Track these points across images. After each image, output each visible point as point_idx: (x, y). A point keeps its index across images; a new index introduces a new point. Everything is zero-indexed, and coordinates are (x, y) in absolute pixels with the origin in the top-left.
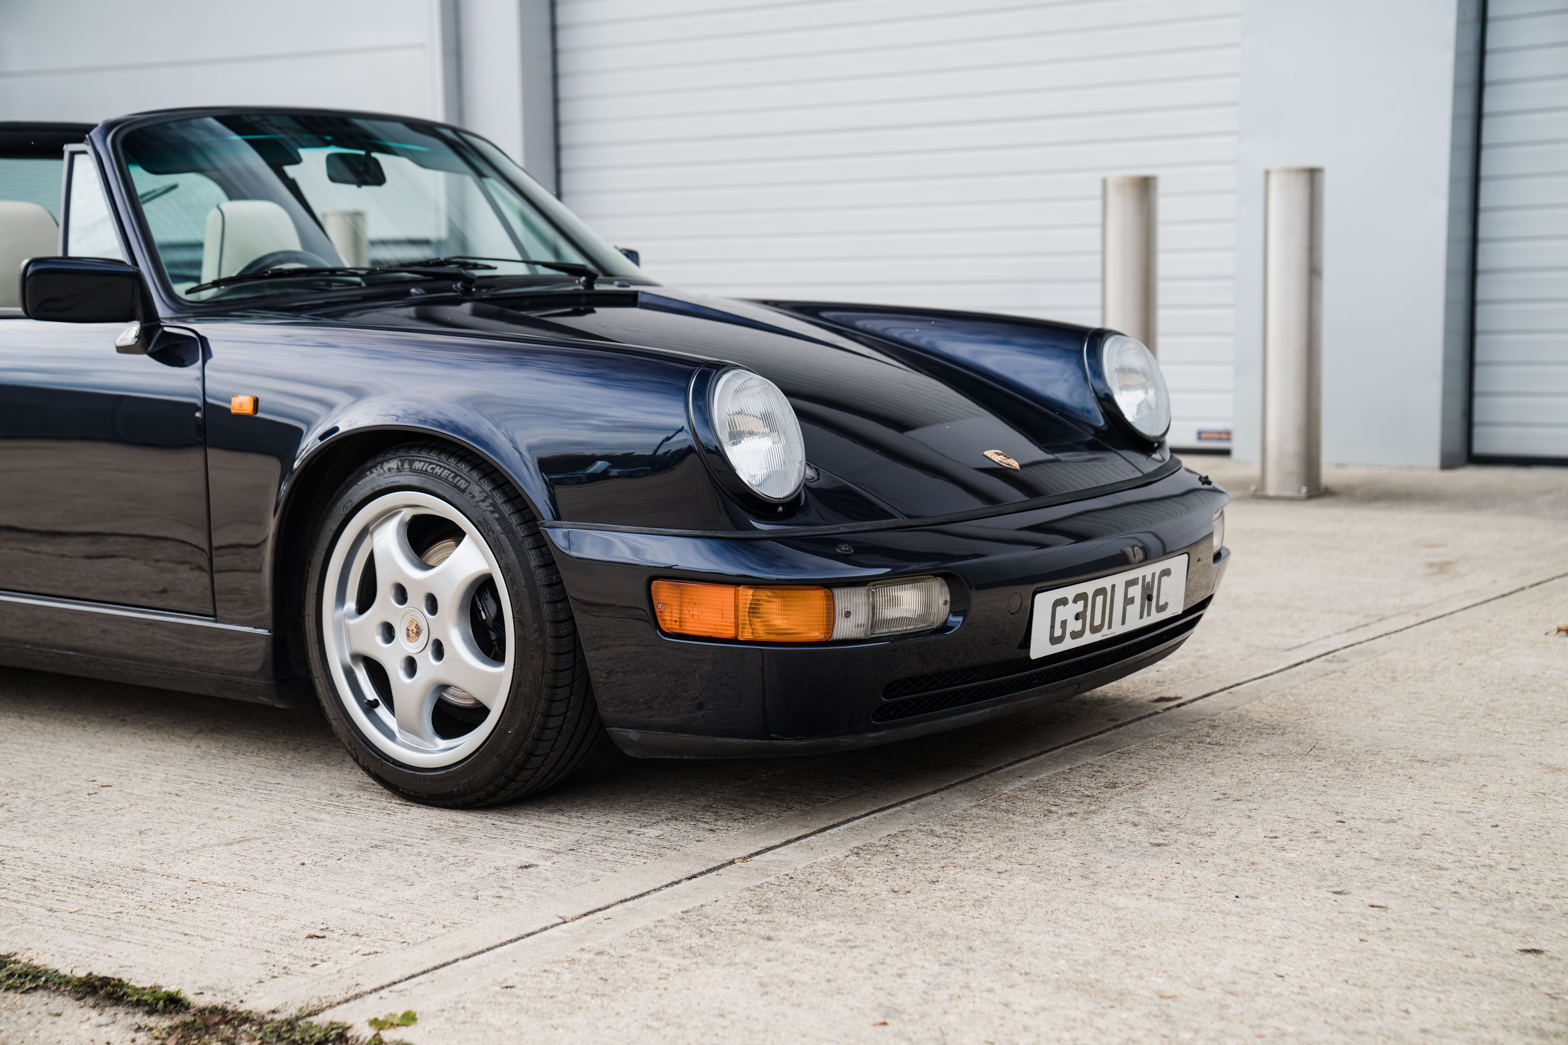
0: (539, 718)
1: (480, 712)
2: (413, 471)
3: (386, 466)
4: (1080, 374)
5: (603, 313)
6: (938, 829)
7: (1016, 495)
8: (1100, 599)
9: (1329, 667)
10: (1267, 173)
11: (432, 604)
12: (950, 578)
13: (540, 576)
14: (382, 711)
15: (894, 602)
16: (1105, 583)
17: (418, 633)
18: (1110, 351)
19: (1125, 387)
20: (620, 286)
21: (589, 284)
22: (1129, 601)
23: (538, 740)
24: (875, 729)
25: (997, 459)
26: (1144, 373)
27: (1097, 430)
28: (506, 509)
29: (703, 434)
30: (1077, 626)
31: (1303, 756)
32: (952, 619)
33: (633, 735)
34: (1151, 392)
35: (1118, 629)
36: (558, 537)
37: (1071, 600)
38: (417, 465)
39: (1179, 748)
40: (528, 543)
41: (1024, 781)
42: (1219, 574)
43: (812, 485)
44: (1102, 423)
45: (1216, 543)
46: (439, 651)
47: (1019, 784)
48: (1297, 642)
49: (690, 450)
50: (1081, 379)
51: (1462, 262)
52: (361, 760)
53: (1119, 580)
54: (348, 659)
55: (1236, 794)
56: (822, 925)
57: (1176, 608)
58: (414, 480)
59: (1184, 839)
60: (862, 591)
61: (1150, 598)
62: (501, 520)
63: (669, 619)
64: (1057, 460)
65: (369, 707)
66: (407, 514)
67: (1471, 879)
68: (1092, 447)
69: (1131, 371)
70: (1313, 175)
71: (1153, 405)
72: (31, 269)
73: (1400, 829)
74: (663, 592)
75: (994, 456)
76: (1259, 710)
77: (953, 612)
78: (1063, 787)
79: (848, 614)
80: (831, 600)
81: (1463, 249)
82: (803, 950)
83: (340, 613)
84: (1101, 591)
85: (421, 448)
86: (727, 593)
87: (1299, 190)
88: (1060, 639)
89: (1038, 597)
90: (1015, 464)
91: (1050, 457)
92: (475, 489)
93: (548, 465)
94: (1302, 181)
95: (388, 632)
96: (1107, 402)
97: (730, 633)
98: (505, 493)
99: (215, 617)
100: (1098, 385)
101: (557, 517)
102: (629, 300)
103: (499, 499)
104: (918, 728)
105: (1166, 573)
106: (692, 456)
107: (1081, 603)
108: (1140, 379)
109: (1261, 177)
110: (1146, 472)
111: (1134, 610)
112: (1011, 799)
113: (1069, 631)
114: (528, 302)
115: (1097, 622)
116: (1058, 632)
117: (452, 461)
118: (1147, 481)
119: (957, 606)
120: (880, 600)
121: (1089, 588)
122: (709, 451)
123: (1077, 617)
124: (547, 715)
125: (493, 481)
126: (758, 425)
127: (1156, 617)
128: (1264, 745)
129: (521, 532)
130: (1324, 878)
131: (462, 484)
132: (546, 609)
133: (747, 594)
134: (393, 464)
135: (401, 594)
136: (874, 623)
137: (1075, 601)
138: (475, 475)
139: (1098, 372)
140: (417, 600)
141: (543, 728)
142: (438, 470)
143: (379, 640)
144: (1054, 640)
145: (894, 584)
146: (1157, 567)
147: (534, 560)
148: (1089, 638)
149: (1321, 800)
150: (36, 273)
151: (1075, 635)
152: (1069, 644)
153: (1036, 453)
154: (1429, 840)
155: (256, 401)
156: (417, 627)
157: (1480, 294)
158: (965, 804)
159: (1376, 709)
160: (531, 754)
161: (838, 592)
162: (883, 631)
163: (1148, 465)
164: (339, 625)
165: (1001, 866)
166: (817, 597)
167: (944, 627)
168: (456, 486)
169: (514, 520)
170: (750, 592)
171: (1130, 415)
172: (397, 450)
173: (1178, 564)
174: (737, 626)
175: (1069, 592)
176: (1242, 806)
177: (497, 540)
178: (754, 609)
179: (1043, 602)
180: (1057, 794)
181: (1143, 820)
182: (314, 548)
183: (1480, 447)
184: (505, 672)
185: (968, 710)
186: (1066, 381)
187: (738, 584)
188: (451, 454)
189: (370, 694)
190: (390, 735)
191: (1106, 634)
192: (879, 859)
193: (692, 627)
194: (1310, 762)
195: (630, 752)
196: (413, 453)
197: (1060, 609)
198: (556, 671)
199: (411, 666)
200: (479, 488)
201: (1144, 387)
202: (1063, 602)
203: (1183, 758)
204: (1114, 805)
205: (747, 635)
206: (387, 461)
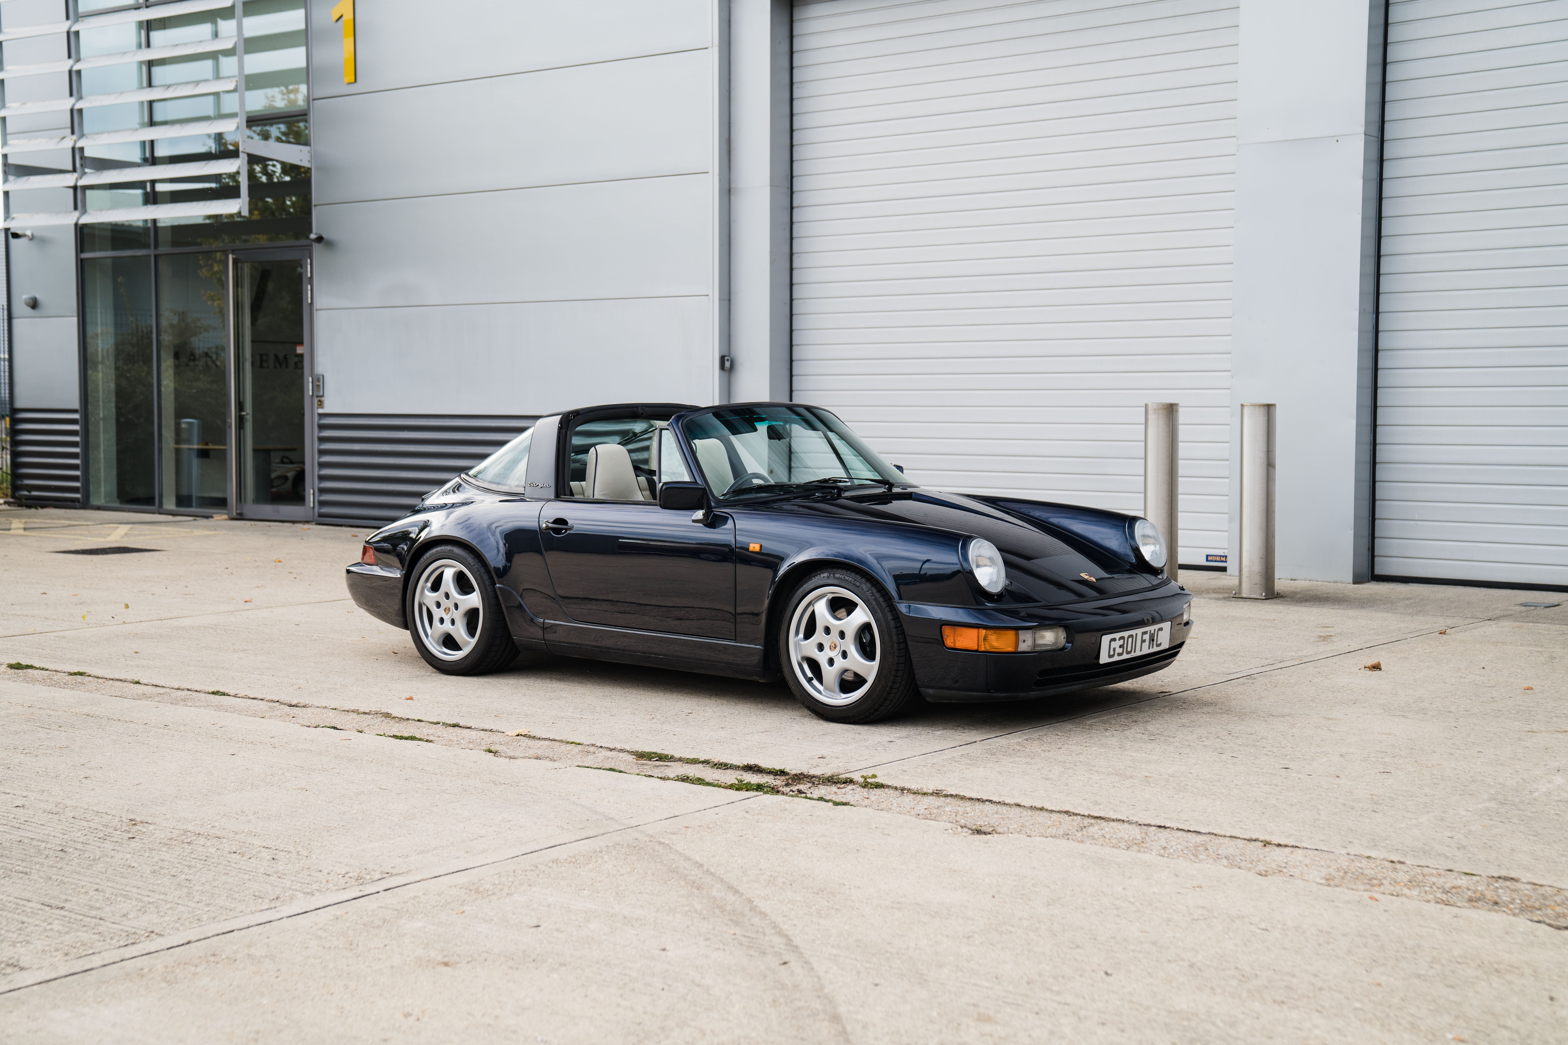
0: (890, 684)
1: (863, 681)
2: (834, 577)
3: (822, 575)
4: (1124, 537)
5: (896, 503)
6: (1059, 734)
7: (1094, 594)
8: (1130, 639)
9: (1246, 681)
10: (1242, 405)
11: (842, 635)
12: (1066, 628)
13: (892, 623)
14: (815, 682)
15: (1043, 637)
16: (1133, 632)
17: (835, 648)
18: (1138, 526)
19: (1145, 544)
20: (903, 489)
21: (890, 489)
22: (1143, 641)
23: (889, 693)
24: (1033, 690)
25: (1086, 577)
26: (1154, 538)
27: (1131, 563)
28: (878, 595)
29: (965, 565)
30: (1120, 651)
31: (1221, 713)
32: (1067, 645)
33: (931, 691)
34: (1158, 547)
35: (1138, 653)
36: (903, 607)
37: (1117, 639)
38: (837, 575)
39: (1167, 710)
40: (887, 609)
41: (1096, 720)
42: (1188, 632)
43: (1008, 588)
44: (1134, 561)
45: (1185, 617)
46: (844, 655)
47: (1093, 721)
48: (1235, 671)
49: (958, 572)
50: (1125, 540)
51: (1367, 457)
52: (806, 703)
53: (1139, 631)
54: (800, 659)
55: (1188, 725)
56: (1017, 759)
57: (1165, 645)
58: (836, 582)
59: (1163, 738)
60: (1030, 632)
61: (1153, 640)
62: (876, 600)
63: (949, 642)
64: (1113, 578)
65: (809, 680)
66: (830, 596)
67: (1275, 751)
68: (1130, 572)
69: (1148, 536)
70: (1269, 408)
71: (1158, 553)
72: (664, 487)
73: (1253, 736)
74: (947, 630)
75: (1084, 576)
76: (1207, 697)
77: (1068, 642)
78: (1113, 722)
79: (1024, 641)
80: (1017, 635)
81: (1367, 448)
82: (1011, 765)
83: (797, 639)
84: (1131, 636)
85: (838, 568)
86: (974, 632)
87: (1260, 418)
88: (1113, 656)
89: (1103, 637)
90: (1094, 580)
91: (1110, 576)
92: (864, 586)
93: (897, 578)
94: (1263, 411)
95: (821, 647)
96: (1137, 551)
97: (975, 647)
98: (876, 588)
99: (735, 640)
100: (1133, 543)
101: (901, 598)
102: (909, 496)
103: (874, 590)
104: (1051, 691)
105: (1161, 629)
106: (960, 575)
107: (1122, 641)
108: (1152, 540)
109: (1240, 407)
110: (1154, 584)
111: (1146, 645)
112: (1091, 725)
113: (1116, 653)
114: (866, 499)
115: (1129, 649)
116: (1112, 653)
117: (853, 574)
118: (1154, 588)
119: (1069, 639)
120: (1037, 636)
121: (1126, 634)
122: (967, 572)
123: (1120, 647)
124: (894, 683)
125: (871, 583)
126: (987, 562)
127: (1156, 649)
128: (1205, 709)
129: (884, 605)
130: (1216, 749)
131: (858, 584)
132: (895, 638)
133: (983, 632)
134: (826, 575)
135: (827, 630)
136: (1035, 645)
137: (1119, 639)
138: (863, 580)
139: (1132, 536)
140: (835, 633)
141: (892, 688)
142: (847, 578)
143: (816, 650)
144: (1110, 656)
145: (1043, 629)
146: (1157, 627)
147: (890, 617)
148: (1125, 656)
149: (1224, 727)
150: (666, 489)
151: (1119, 655)
152: (1116, 658)
153: (1103, 574)
154: (1264, 740)
155: (761, 546)
156: (835, 645)
157: (1378, 477)
158: (1071, 727)
159: (1262, 697)
160: (885, 699)
161: (1020, 632)
162: (1038, 649)
163: (1155, 581)
164: (797, 644)
165: (1087, 744)
166: (1011, 634)
167: (1064, 648)
168: (855, 585)
169: (881, 600)
170: (984, 631)
171: (1147, 557)
172: (827, 568)
173: (1166, 626)
174: (978, 645)
175: (1117, 636)
176: (1190, 729)
177: (874, 608)
178: (985, 639)
179: (1106, 639)
180: (1110, 724)
181: (1147, 732)
182: (786, 610)
183: (1378, 571)
184: (875, 664)
185: (1071, 685)
186: (1117, 540)
187: (979, 628)
188: (852, 571)
189: (810, 674)
190: (820, 692)
191: (1133, 655)
192: (1036, 742)
193: (959, 645)
194: (1225, 716)
195: (928, 699)
196: (835, 570)
197: (1113, 643)
198: (898, 664)
199: (831, 662)
200: (865, 586)
201: (1154, 544)
202: (1114, 640)
203: (1167, 713)
204: (1135, 727)
205: (982, 649)
206: (823, 573)
